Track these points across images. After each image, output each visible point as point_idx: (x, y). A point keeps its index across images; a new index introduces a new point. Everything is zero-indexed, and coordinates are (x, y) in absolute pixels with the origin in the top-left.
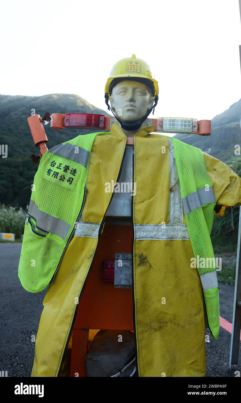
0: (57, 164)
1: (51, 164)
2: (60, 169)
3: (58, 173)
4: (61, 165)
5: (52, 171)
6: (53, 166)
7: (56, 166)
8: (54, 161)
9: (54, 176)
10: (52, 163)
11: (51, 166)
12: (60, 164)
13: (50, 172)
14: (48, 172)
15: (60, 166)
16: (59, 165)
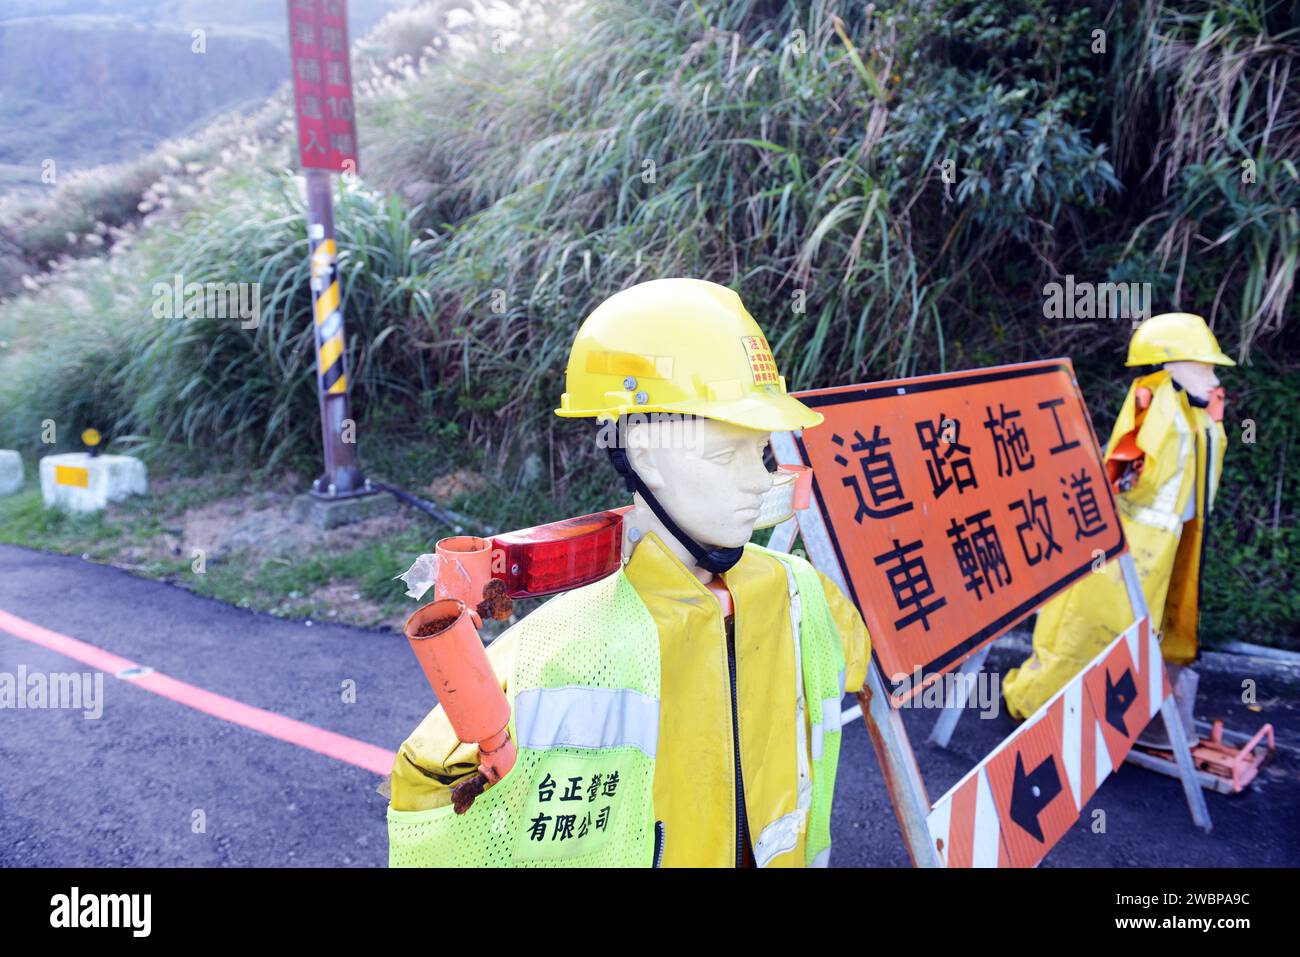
0: (563, 785)
1: (541, 794)
2: (579, 798)
3: (574, 817)
4: (579, 784)
5: (549, 818)
6: (549, 799)
7: (559, 792)
8: (549, 776)
9: (559, 834)
10: (542, 786)
11: (541, 800)
12: (575, 781)
13: (544, 826)
14: (535, 827)
15: (575, 788)
16: (570, 785)
